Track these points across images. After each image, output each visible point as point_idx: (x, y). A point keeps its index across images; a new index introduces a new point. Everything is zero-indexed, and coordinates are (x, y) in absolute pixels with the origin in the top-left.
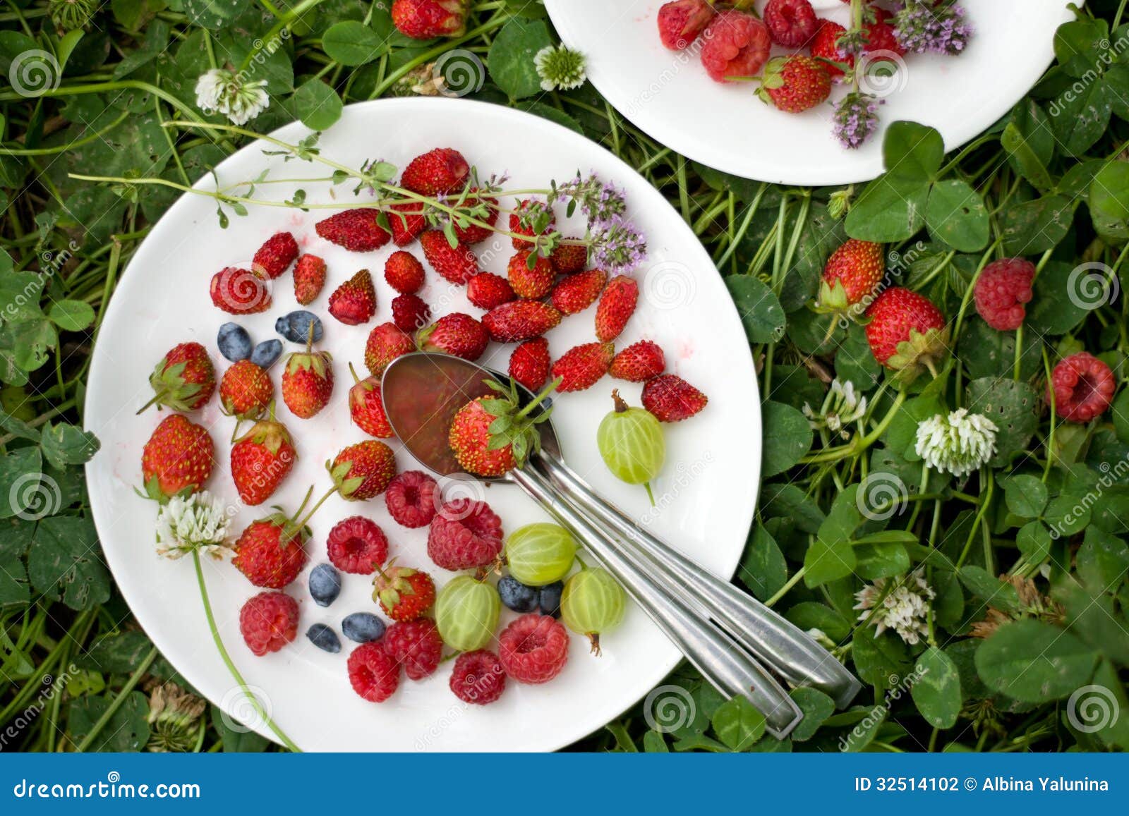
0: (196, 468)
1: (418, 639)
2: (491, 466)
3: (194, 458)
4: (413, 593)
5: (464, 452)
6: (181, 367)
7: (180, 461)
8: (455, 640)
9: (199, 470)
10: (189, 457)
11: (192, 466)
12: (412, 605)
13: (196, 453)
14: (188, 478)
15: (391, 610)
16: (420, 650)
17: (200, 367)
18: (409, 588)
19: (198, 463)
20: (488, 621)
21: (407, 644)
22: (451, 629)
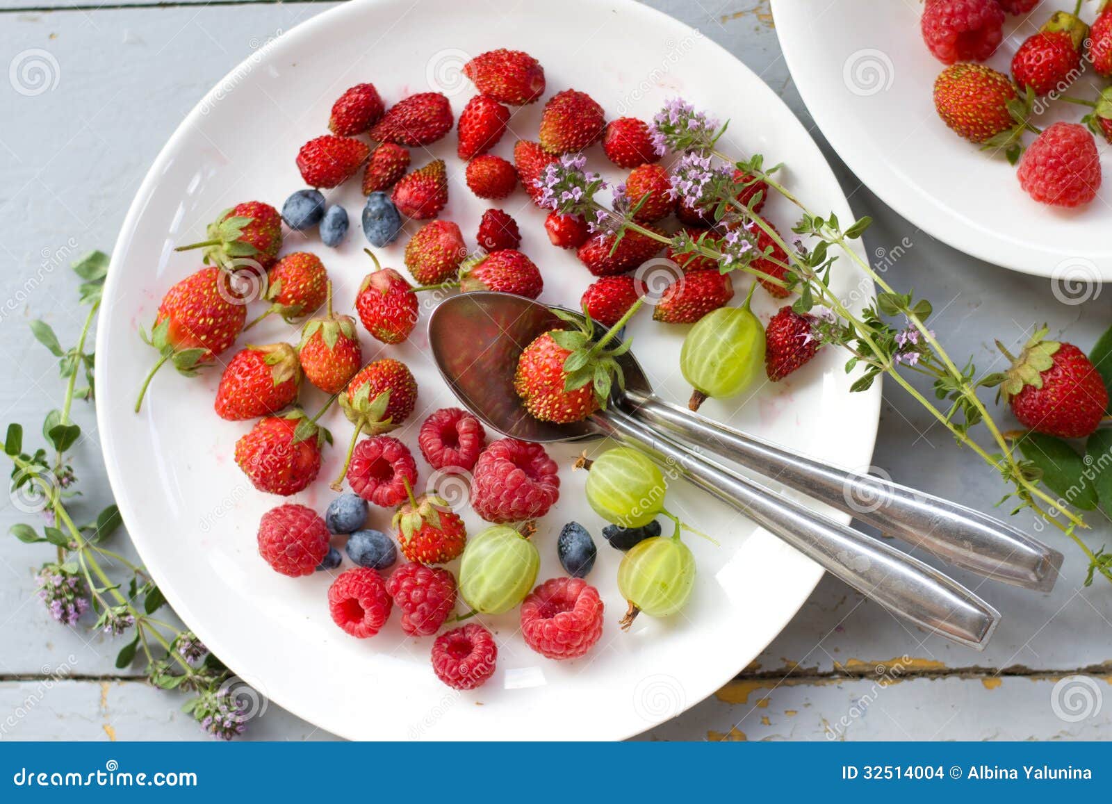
0: (216, 332)
1: (427, 586)
2: (569, 411)
3: (220, 320)
4: (440, 527)
5: (536, 398)
6: (247, 221)
7: (204, 316)
8: (475, 594)
9: (219, 336)
10: (214, 315)
11: (214, 327)
12: (434, 540)
13: (224, 316)
14: (203, 338)
15: (408, 540)
16: (424, 599)
17: (266, 231)
18: (436, 521)
19: (221, 328)
20: (519, 582)
21: (414, 586)
22: (475, 578)
